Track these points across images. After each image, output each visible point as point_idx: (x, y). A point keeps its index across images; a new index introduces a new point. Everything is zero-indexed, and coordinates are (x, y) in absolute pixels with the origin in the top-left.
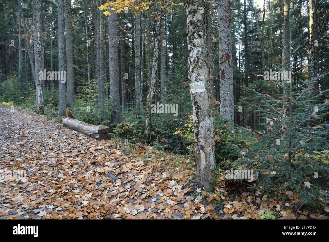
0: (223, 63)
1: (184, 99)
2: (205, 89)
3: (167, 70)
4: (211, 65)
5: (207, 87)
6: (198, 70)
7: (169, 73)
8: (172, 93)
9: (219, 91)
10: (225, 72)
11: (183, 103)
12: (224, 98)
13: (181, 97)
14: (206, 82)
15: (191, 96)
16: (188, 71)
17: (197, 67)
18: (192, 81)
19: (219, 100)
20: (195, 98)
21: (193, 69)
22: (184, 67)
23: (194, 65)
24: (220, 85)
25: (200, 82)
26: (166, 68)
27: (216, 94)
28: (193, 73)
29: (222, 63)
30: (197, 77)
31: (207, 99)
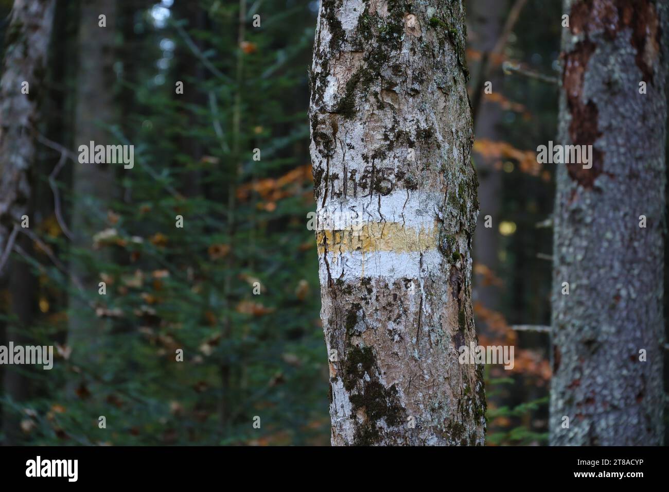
0: (593, 47)
1: (257, 316)
2: (434, 259)
3: (128, 68)
4: (494, 55)
5: (452, 240)
6: (388, 100)
7: (141, 95)
8: (162, 268)
9: (546, 273)
10: (602, 123)
11: (244, 353)
12: (588, 333)
13: (234, 299)
14: (453, 199)
15: (326, 303)
16: (314, 107)
17: (387, 73)
18: (338, 185)
19: (543, 342)
20: (352, 319)
21: (351, 86)
22: (274, 62)
23: (359, 62)
24: (558, 224)
25: (400, 195)
26: (120, 53)
27: (518, 288)
28: (348, 124)
29: (585, 48)
30: (379, 154)
31: (449, 332)
